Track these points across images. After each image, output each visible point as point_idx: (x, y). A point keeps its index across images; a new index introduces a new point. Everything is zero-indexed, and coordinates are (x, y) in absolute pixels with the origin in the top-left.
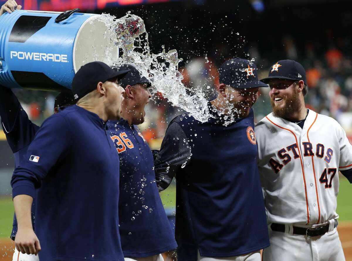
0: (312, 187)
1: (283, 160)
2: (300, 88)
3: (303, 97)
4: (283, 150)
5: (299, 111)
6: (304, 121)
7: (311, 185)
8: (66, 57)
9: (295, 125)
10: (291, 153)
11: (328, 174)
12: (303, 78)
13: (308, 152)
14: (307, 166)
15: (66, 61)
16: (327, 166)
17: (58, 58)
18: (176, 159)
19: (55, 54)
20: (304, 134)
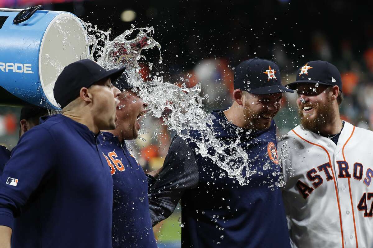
0: (348, 215)
1: (313, 182)
2: (334, 95)
3: (338, 106)
4: (313, 171)
5: (333, 122)
6: (338, 135)
7: (348, 213)
8: (30, 67)
9: (328, 140)
10: (323, 175)
11: (367, 200)
12: (339, 83)
13: (344, 172)
14: (342, 190)
15: (31, 72)
16: (367, 189)
17: (19, 68)
18: (181, 181)
19: (16, 64)
20: (338, 151)
